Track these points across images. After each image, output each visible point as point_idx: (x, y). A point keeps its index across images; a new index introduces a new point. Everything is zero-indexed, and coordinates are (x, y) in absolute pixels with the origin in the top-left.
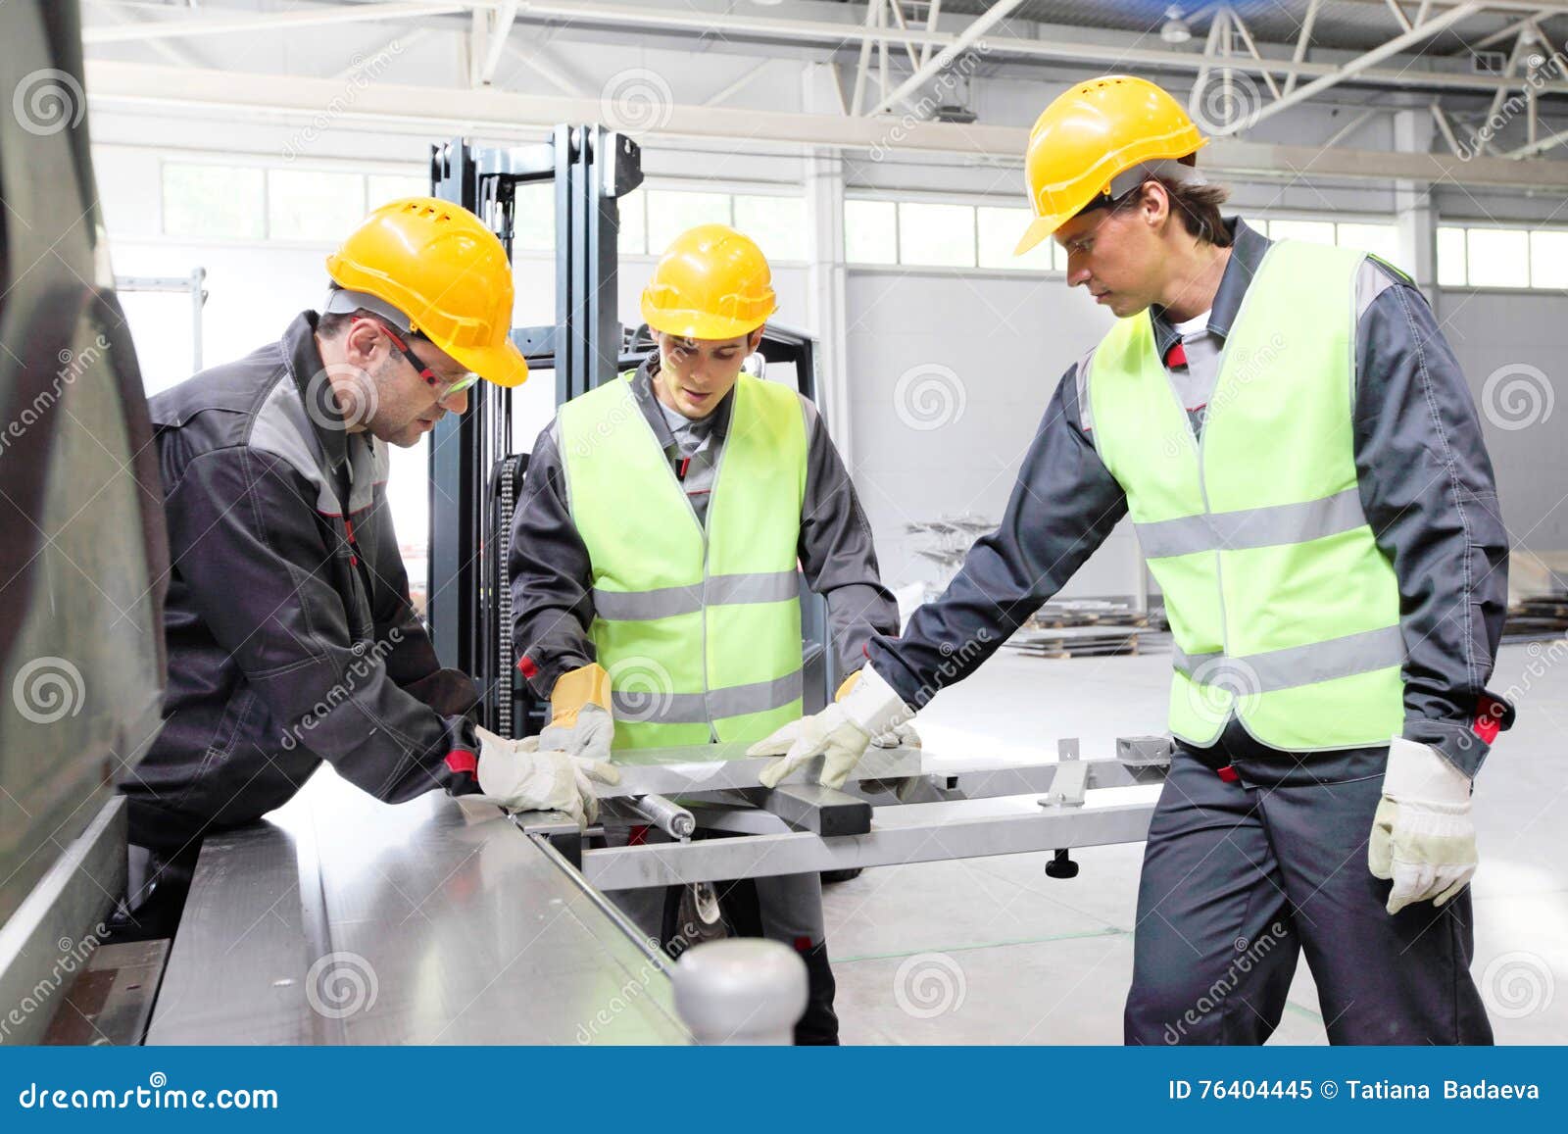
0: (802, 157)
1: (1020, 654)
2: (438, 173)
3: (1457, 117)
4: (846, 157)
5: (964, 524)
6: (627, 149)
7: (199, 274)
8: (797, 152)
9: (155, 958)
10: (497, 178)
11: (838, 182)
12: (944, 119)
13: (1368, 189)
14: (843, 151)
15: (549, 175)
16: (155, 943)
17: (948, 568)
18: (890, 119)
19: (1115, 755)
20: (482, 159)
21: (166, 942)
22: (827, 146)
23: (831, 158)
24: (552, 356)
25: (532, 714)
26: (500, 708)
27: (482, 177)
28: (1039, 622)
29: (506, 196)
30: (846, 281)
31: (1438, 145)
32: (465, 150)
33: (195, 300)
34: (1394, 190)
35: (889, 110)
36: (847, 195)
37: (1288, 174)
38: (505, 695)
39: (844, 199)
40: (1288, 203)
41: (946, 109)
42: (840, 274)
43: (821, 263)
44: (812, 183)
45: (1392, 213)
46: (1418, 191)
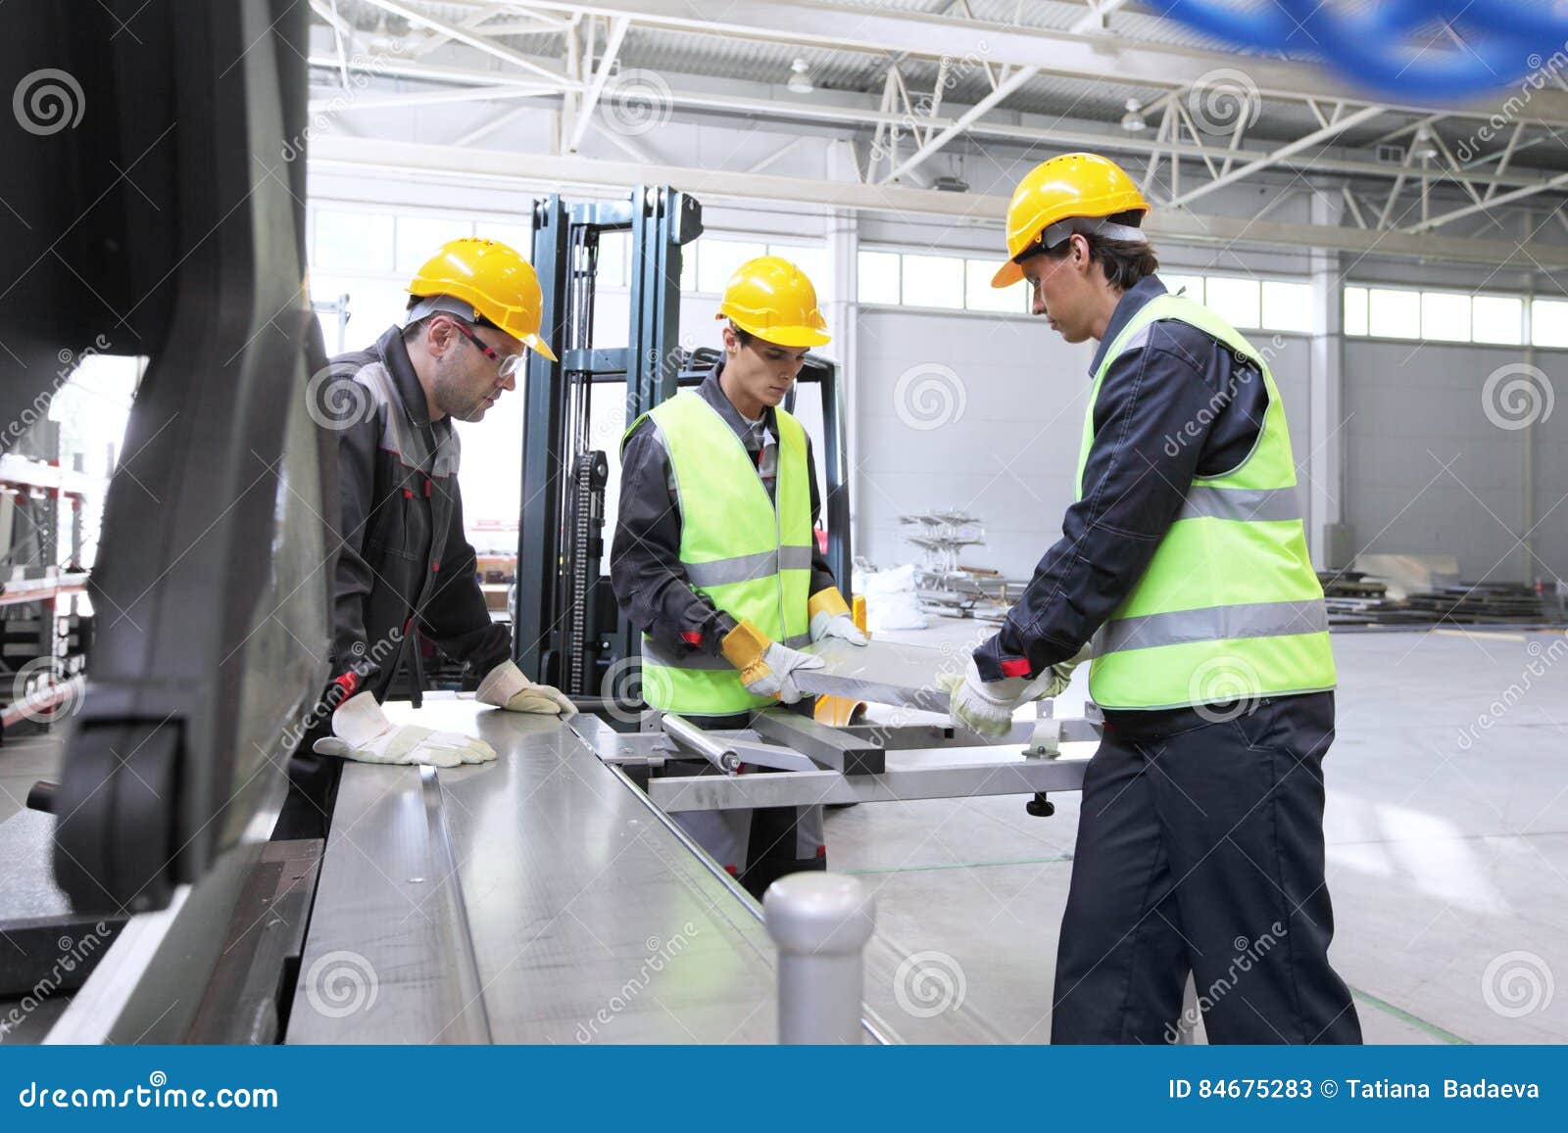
0: (825, 215)
1: (991, 626)
2: (538, 222)
3: (1363, 198)
4: (861, 217)
5: (948, 518)
6: (692, 207)
7: (344, 300)
8: (821, 212)
9: (314, 853)
10: (585, 227)
11: (854, 237)
12: (942, 188)
13: (1289, 255)
14: (859, 212)
15: (627, 226)
16: (312, 841)
17: (934, 554)
18: (898, 187)
19: (1083, 715)
20: (574, 212)
21: (322, 841)
22: (847, 207)
23: (849, 218)
24: (625, 372)
25: (599, 662)
26: (573, 657)
27: (573, 226)
28: (1007, 600)
29: (592, 242)
30: (857, 318)
31: (1347, 220)
32: (561, 205)
33: (340, 320)
34: (1310, 256)
35: (897, 180)
36: (861, 247)
37: (1224, 240)
38: (578, 646)
39: (858, 250)
40: (1221, 264)
41: (943, 179)
42: (853, 311)
43: (838, 302)
44: (832, 237)
45: (1307, 275)
46: (1329, 257)
